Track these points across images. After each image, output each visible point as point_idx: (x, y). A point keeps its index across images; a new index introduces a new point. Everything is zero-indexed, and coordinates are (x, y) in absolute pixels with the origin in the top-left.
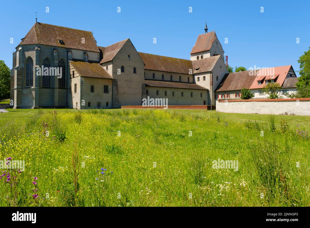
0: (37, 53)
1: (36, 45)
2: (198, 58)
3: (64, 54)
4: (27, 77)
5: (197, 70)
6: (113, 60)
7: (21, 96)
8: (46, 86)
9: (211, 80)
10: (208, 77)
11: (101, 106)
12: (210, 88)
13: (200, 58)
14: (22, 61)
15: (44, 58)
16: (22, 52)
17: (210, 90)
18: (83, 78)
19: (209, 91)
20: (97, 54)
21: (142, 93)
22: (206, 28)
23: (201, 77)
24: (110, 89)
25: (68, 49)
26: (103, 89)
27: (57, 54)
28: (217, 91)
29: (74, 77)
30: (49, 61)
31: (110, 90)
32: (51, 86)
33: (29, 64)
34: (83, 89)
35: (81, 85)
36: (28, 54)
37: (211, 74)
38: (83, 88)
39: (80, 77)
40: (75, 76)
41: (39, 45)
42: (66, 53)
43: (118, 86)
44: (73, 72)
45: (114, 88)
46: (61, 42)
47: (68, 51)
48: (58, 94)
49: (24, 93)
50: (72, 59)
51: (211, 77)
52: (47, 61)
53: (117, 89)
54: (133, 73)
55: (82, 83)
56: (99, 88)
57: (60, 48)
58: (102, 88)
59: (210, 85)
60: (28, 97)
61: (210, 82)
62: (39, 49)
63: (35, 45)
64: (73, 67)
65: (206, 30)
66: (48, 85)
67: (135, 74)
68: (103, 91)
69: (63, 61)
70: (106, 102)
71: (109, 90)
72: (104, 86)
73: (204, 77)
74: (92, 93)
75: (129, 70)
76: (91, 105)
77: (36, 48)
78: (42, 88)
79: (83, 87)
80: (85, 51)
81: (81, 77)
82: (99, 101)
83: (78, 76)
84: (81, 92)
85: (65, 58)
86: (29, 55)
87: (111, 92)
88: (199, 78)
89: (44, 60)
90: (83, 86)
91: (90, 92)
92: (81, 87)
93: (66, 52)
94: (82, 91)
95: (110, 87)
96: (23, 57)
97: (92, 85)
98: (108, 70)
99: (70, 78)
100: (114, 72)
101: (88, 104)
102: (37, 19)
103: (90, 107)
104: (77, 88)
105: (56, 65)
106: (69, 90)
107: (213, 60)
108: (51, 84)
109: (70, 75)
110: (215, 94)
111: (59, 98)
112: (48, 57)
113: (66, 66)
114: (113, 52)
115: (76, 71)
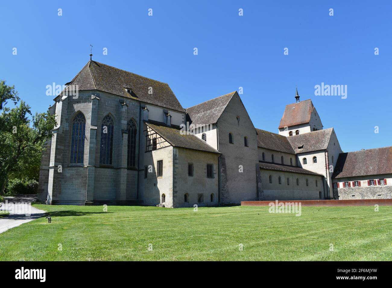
0: (95, 104)
1: (93, 91)
2: (291, 134)
3: (135, 111)
4: (72, 146)
5: (299, 148)
7: (60, 181)
8: (106, 164)
9: (327, 162)
10: (321, 157)
11: (203, 201)
12: (327, 174)
13: (294, 134)
14: (66, 119)
15: (105, 114)
16: (67, 103)
17: (327, 176)
18: (177, 150)
19: (325, 177)
21: (257, 179)
22: (297, 96)
23: (309, 157)
24: (215, 170)
25: (141, 103)
26: (206, 171)
27: (126, 110)
28: (336, 177)
29: (155, 148)
30: (112, 121)
31: (216, 174)
32: (113, 163)
33: (78, 124)
34: (177, 170)
35: (174, 162)
36: (77, 107)
37: (326, 153)
38: (177, 168)
39: (171, 148)
40: (158, 146)
41: (98, 92)
42: (139, 110)
43: (226, 166)
44: (155, 140)
45: (221, 170)
46: (131, 92)
47: (141, 106)
48: (126, 178)
49: (66, 175)
50: (149, 120)
51: (327, 158)
52: (108, 121)
53: (225, 171)
54: (244, 145)
55: (175, 158)
56: (200, 171)
57: (130, 100)
58: (204, 169)
59: (326, 169)
60: (72, 183)
61: (326, 164)
62: (97, 98)
63: (91, 92)
64: (153, 132)
65: (297, 98)
67: (246, 148)
68: (206, 174)
69: (132, 123)
70: (211, 194)
71: (214, 172)
72: (206, 165)
73: (315, 158)
74: (191, 178)
76: (189, 198)
77: (93, 97)
78: (99, 166)
79: (176, 166)
80: (166, 109)
81: (174, 147)
82: (200, 193)
83: (166, 147)
84: (174, 175)
85: (137, 117)
86: (78, 109)
87: (216, 176)
88: (305, 159)
89: (104, 119)
90: (176, 163)
91: (188, 175)
92: (174, 166)
93: (139, 108)
94: (175, 173)
95: (215, 168)
96: (67, 112)
97: (191, 162)
98: (206, 140)
99: (146, 152)
100: (220, 143)
101: (184, 197)
102: (91, 55)
103: (188, 202)
104: (165, 167)
105: (124, 128)
106: (143, 172)
107: (324, 135)
108: (113, 160)
109: (147, 146)
110: (332, 182)
111: (127, 187)
112: (110, 113)
113: (137, 131)
114: (209, 111)
115: (160, 138)
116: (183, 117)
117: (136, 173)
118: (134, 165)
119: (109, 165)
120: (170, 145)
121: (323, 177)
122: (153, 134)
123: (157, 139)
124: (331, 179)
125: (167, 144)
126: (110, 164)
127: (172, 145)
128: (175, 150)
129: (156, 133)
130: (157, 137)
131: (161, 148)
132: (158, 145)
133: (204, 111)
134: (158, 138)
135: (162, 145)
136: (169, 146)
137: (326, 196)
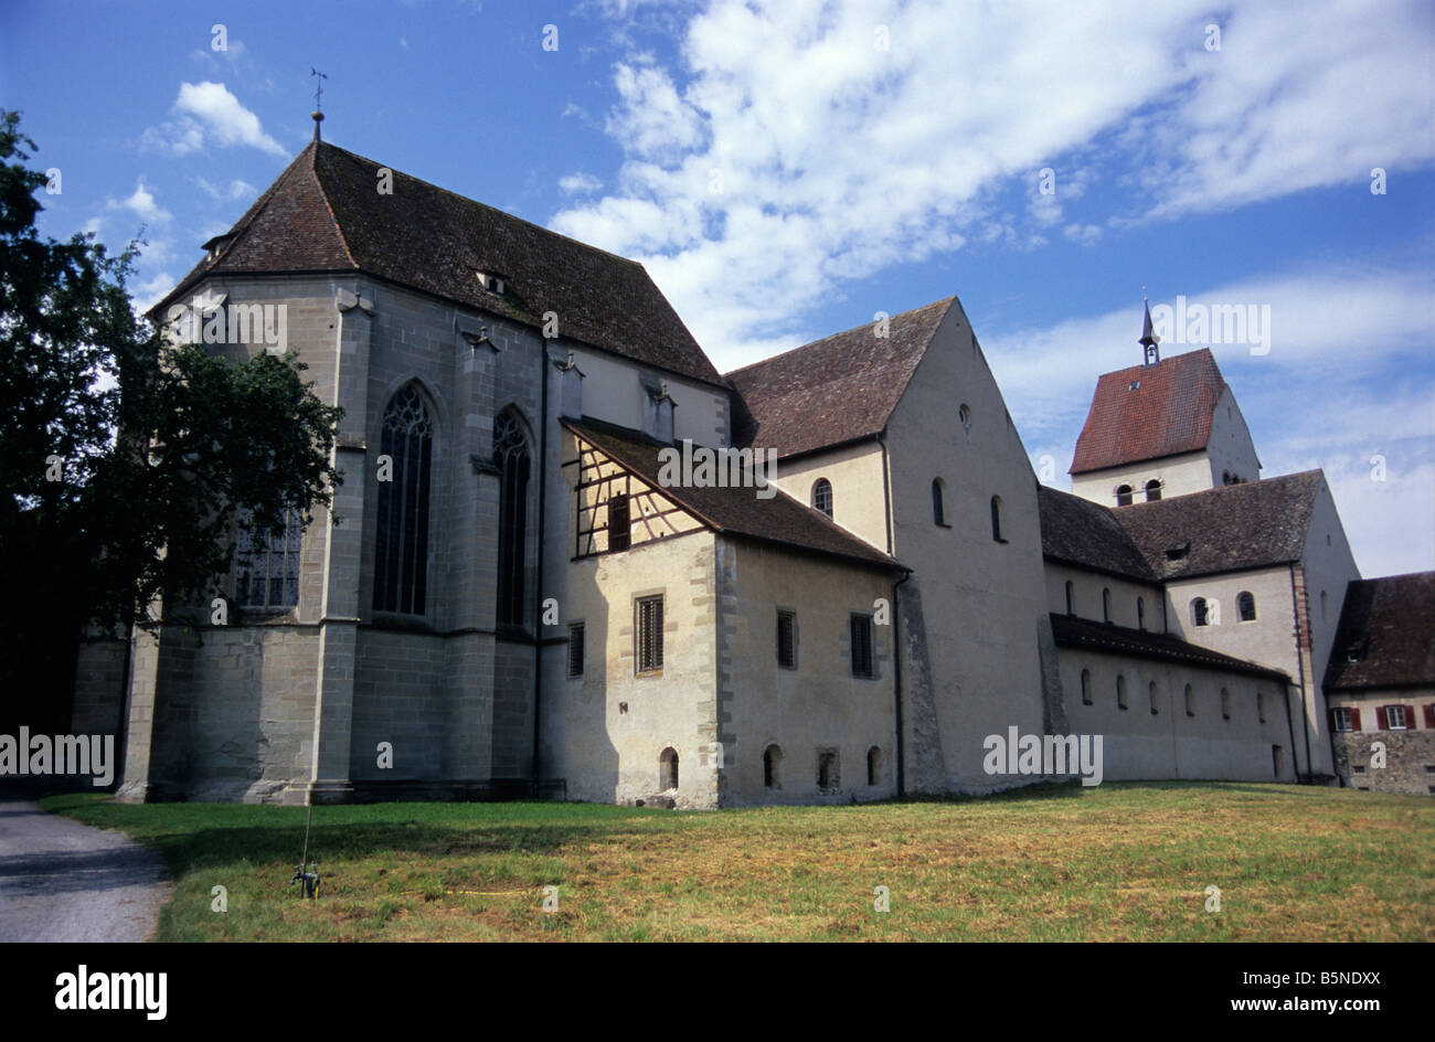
0: (355, 338)
1: (345, 278)
3: (521, 375)
5: (1174, 554)
6: (889, 431)
8: (399, 616)
9: (1303, 618)
10: (1276, 595)
11: (837, 781)
12: (1301, 667)
13: (1139, 498)
15: (396, 383)
17: (1302, 679)
18: (732, 550)
19: (1296, 680)
20: (717, 401)
21: (1044, 686)
24: (882, 644)
25: (547, 340)
26: (847, 646)
27: (487, 366)
28: (1341, 684)
29: (622, 543)
30: (426, 414)
31: (883, 658)
32: (429, 610)
34: (730, 639)
35: (718, 601)
37: (1299, 577)
38: (733, 630)
39: (707, 539)
40: (637, 532)
41: (365, 283)
42: (537, 372)
43: (924, 627)
44: (619, 507)
45: (907, 643)
46: (500, 288)
47: (550, 356)
48: (492, 677)
50: (583, 416)
51: (1301, 595)
52: (408, 417)
53: (921, 651)
54: (991, 537)
55: (723, 586)
56: (824, 644)
57: (501, 325)
58: (841, 637)
59: (1299, 646)
61: (1298, 626)
62: (365, 306)
64: (610, 468)
65: (1151, 344)
66: (406, 609)
67: (998, 547)
68: (848, 662)
69: (511, 427)
70: (868, 748)
71: (879, 651)
72: (848, 617)
73: (1245, 595)
74: (787, 678)
75: (967, 509)
78: (370, 622)
79: (730, 619)
80: (649, 373)
81: (720, 536)
82: (826, 744)
83: (679, 535)
84: (721, 661)
85: (532, 404)
87: (886, 668)
88: (1198, 602)
89: (390, 407)
90: (731, 610)
91: (776, 663)
92: (719, 621)
93: (537, 362)
94: (726, 655)
95: (883, 632)
97: (787, 604)
98: (830, 512)
99: (578, 558)
100: (898, 521)
101: (761, 764)
102: (319, 118)
103: (780, 788)
104: (674, 627)
105: (481, 450)
106: (564, 652)
107: (1280, 497)
108: (429, 596)
109: (579, 534)
110: (1327, 704)
111: (496, 716)
112: (416, 380)
113: (533, 465)
114: (835, 385)
115: (647, 493)
116: (721, 408)
117: (527, 653)
118: (519, 620)
119: (412, 615)
120: (700, 525)
121: (1281, 680)
122: (609, 479)
123: (633, 502)
124: (1320, 692)
125: (684, 521)
126: (416, 612)
127: (708, 527)
128: (722, 548)
129: (628, 473)
130: (632, 493)
131: (654, 541)
132: (634, 528)
133: (808, 385)
134: (636, 496)
135: (659, 527)
136: (697, 531)
137: (1303, 768)
